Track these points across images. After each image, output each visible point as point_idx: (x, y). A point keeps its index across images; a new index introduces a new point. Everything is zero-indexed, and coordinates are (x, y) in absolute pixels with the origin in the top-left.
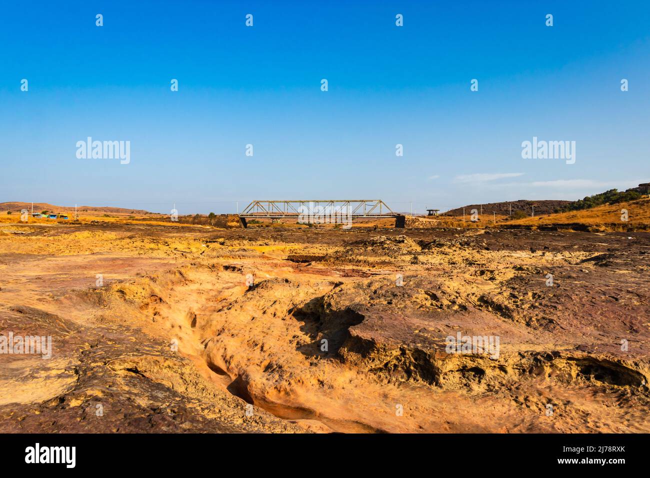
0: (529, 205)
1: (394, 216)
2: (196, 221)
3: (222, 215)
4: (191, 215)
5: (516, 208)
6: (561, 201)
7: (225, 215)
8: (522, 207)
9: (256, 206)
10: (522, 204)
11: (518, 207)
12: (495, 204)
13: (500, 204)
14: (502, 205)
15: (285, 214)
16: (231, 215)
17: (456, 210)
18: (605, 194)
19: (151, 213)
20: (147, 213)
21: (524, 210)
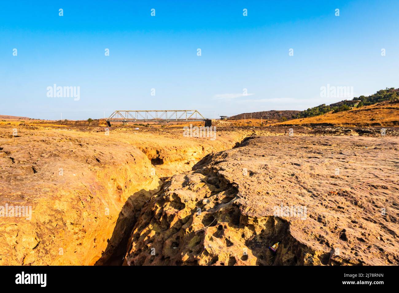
0: (277, 113)
1: (205, 120)
2: (78, 124)
3: (95, 120)
4: (61, 120)
5: (270, 115)
6: (294, 111)
7: (97, 120)
8: (273, 114)
9: (117, 114)
10: (273, 112)
11: (271, 114)
12: (258, 113)
13: (261, 113)
14: (262, 113)
15: (137, 119)
16: (101, 120)
17: (235, 116)
18: (319, 106)
19: (33, 119)
20: (30, 119)
21: (274, 116)
